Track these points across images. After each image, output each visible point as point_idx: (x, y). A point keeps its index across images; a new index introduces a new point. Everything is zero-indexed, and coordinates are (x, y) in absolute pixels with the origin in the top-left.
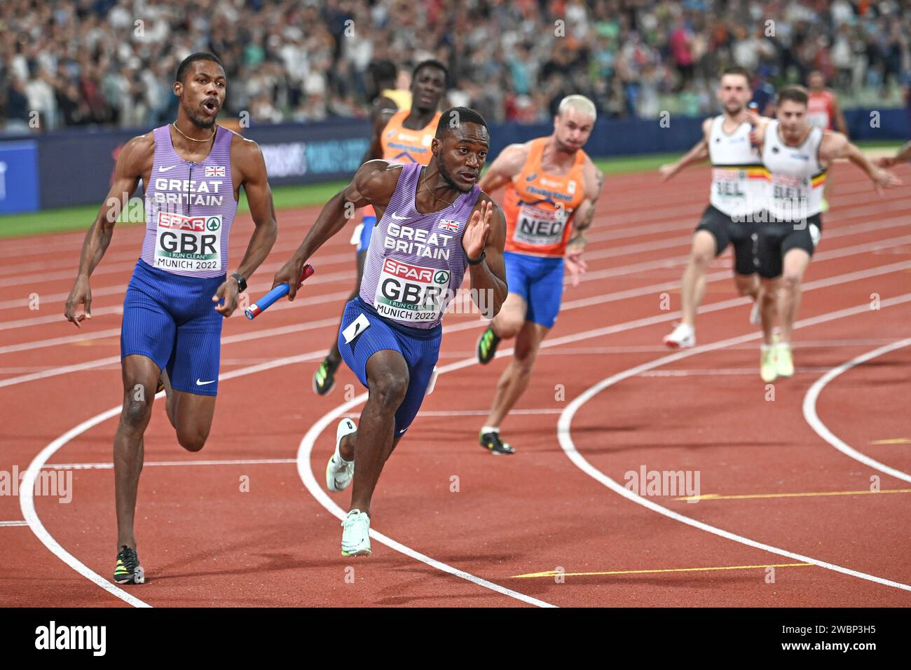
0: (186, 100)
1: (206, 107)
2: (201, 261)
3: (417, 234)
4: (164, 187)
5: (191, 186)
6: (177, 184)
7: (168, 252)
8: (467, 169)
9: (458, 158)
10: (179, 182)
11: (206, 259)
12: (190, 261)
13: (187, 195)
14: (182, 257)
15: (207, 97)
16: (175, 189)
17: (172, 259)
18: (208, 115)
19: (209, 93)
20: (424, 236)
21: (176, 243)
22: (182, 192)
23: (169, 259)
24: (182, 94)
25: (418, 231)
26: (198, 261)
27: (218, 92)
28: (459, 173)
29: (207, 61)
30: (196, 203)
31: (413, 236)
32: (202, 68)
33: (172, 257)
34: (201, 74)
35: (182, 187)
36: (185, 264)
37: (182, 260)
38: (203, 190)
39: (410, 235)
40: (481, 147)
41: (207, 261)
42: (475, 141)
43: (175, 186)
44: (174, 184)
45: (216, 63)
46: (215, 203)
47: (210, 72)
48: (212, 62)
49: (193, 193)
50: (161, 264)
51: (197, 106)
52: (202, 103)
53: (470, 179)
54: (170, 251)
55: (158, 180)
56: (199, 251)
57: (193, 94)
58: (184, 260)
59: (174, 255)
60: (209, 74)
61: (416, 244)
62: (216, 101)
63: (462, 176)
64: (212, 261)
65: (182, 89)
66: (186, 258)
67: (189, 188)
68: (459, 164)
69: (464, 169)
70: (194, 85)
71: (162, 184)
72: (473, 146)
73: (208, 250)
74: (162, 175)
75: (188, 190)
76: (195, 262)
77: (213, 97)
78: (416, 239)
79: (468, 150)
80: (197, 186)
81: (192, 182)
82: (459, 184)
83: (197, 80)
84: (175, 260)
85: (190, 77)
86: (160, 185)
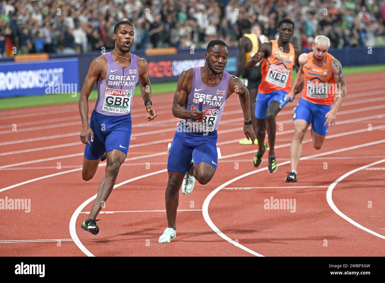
0: (117, 41)
1: (126, 44)
2: (122, 109)
3: (207, 97)
4: (113, 79)
5: (124, 78)
6: (118, 77)
7: (109, 105)
8: (218, 64)
9: (215, 60)
10: (119, 76)
11: (124, 108)
12: (117, 109)
13: (122, 82)
14: (115, 107)
15: (126, 40)
16: (117, 80)
17: (110, 108)
18: (127, 47)
19: (127, 38)
20: (210, 97)
21: (113, 101)
22: (120, 81)
23: (109, 108)
24: (116, 39)
25: (207, 95)
26: (121, 109)
27: (130, 38)
28: (215, 66)
29: (126, 25)
30: (125, 85)
31: (205, 98)
32: (124, 28)
33: (110, 107)
34: (124, 30)
35: (120, 79)
36: (115, 110)
37: (114, 108)
38: (128, 79)
39: (204, 97)
40: (224, 55)
41: (124, 109)
42: (222, 52)
43: (118, 78)
44: (117, 77)
45: (130, 25)
46: (132, 85)
47: (127, 29)
48: (128, 25)
49: (124, 81)
50: (105, 109)
51: (122, 44)
52: (124, 42)
53: (220, 68)
54: (110, 104)
55: (110, 76)
56: (122, 105)
57: (120, 39)
58: (115, 108)
59: (111, 106)
60: (126, 30)
61: (207, 101)
62: (130, 41)
63: (216, 67)
64: (126, 109)
65: (116, 37)
66: (116, 107)
67: (123, 79)
68: (215, 62)
69: (217, 64)
70: (120, 35)
71: (112, 78)
72: (220, 54)
73: (125, 105)
74: (112, 74)
75: (122, 80)
76: (120, 109)
77: (128, 40)
78: (207, 99)
79: (219, 56)
80: (126, 78)
81: (124, 76)
82: (216, 70)
83: (121, 33)
84: (111, 108)
85: (119, 31)
86: (111, 78)
